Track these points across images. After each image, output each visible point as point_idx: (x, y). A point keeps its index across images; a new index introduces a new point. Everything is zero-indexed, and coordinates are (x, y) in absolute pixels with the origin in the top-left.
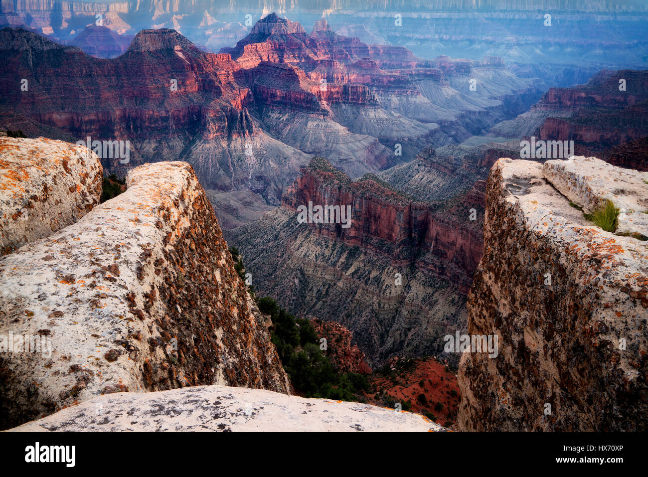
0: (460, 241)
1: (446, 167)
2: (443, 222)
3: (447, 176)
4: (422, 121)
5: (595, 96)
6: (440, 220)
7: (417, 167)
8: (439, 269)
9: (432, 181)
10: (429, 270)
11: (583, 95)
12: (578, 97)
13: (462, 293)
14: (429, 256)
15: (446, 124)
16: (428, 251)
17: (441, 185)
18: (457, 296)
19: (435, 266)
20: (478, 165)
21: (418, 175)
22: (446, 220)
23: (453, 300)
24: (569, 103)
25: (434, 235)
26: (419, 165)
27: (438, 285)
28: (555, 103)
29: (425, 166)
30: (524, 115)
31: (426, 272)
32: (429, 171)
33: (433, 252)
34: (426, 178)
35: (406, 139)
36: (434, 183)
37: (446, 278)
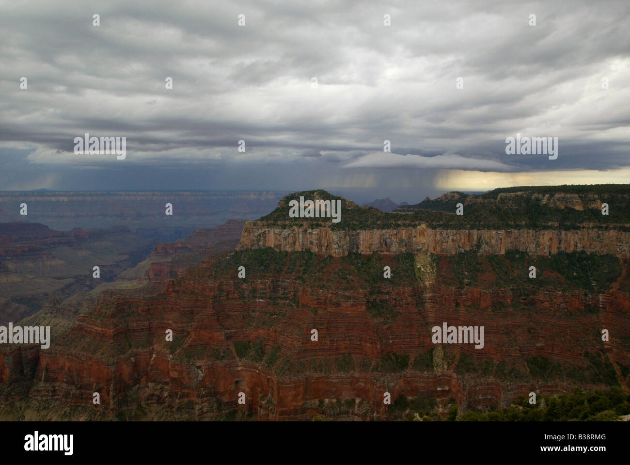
0: (67, 364)
1: (70, 311)
2: (51, 353)
3: (71, 317)
4: (59, 279)
5: (188, 245)
6: (48, 353)
7: (43, 315)
8: (52, 392)
9: (58, 324)
10: (42, 396)
11: (180, 245)
12: (177, 247)
13: (73, 404)
14: (42, 384)
15: (82, 277)
16: (40, 380)
17: (67, 325)
18: (69, 408)
19: (48, 391)
20: (96, 304)
21: (45, 321)
22: (53, 352)
23: (65, 412)
24: (172, 251)
25: (45, 366)
26: (45, 314)
27: (52, 406)
28: (163, 252)
29: (51, 313)
30: (142, 263)
31: (39, 398)
32: (55, 317)
33: (45, 379)
34: (52, 322)
35: (41, 295)
36: (60, 325)
37: (59, 397)
